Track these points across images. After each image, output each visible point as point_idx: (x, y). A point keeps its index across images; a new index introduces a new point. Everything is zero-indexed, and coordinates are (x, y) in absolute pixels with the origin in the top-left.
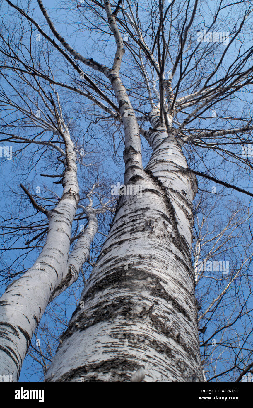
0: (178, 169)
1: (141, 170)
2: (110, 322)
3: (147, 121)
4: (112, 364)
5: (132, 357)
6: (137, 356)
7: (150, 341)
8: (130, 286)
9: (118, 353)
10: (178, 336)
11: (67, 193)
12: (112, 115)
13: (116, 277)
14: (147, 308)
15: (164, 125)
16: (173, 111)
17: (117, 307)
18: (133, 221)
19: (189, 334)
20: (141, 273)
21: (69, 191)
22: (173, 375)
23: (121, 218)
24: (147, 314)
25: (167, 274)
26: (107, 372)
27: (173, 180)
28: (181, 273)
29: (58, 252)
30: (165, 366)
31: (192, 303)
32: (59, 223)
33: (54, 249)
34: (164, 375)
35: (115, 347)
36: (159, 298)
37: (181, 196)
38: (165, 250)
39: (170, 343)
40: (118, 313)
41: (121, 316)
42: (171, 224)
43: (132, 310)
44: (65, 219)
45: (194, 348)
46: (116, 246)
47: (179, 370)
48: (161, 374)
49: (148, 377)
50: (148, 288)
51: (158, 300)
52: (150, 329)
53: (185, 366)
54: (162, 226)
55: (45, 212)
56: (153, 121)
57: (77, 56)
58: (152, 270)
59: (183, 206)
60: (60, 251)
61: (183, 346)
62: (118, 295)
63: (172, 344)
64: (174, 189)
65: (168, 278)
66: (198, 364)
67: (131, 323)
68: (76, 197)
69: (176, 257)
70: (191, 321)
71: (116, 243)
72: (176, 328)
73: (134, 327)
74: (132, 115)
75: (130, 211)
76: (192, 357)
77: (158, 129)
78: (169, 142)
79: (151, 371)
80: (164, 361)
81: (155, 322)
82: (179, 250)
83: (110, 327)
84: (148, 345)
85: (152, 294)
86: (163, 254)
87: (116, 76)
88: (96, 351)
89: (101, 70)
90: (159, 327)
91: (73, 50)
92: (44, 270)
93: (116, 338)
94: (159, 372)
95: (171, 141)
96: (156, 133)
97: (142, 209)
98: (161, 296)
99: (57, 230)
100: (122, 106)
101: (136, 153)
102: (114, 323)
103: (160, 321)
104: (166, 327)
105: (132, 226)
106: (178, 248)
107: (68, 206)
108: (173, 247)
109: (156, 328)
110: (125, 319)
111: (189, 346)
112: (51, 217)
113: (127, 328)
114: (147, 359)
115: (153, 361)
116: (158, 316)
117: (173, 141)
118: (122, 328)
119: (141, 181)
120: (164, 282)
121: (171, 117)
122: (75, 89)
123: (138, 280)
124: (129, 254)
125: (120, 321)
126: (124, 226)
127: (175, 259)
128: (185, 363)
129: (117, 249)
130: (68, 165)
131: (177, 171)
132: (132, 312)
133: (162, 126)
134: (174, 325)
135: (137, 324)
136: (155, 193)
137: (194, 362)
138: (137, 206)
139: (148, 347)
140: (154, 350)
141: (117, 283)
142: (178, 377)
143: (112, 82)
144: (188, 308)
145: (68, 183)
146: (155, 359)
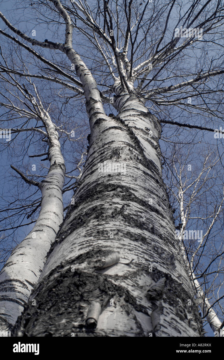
0: (140, 113)
1: (103, 115)
2: (84, 226)
3: (113, 93)
4: (87, 255)
5: (106, 247)
6: (112, 245)
7: (124, 233)
8: (101, 198)
9: (93, 246)
10: (152, 228)
11: (53, 165)
12: (80, 93)
13: (88, 195)
14: (118, 210)
15: (126, 90)
16: (132, 78)
17: (91, 215)
18: (101, 154)
19: (164, 228)
20: (110, 186)
21: (55, 162)
22: (150, 256)
23: (91, 155)
24: (119, 214)
25: (137, 185)
26: (83, 262)
27: (136, 121)
28: (151, 184)
29: (53, 214)
30: (141, 250)
31: (165, 206)
32: (50, 190)
33: (48, 212)
34: (140, 257)
35: (89, 243)
36: (130, 202)
37: (144, 131)
38: (132, 168)
39: (145, 233)
40: (91, 218)
41: (94, 220)
42: (137, 150)
43: (104, 213)
44: (55, 186)
45: (170, 238)
46: (89, 176)
47: (156, 253)
48: (137, 257)
49: (124, 259)
50: (118, 196)
51: (129, 203)
52: (123, 225)
53: (162, 251)
54: (128, 152)
55: (37, 185)
56: (117, 90)
57: (34, 42)
58: (122, 183)
59: (147, 139)
60: (55, 213)
61: (159, 236)
62: (91, 207)
63: (147, 234)
64: (137, 127)
65: (138, 187)
66: (177, 250)
67: (104, 222)
68: (62, 166)
69: (144, 172)
70: (165, 218)
71: (88, 175)
72: (150, 223)
73: (107, 225)
74: (88, 74)
75: (98, 148)
76: (169, 244)
77: (121, 94)
78: (131, 100)
79: (126, 254)
80: (139, 247)
81: (128, 219)
82: (147, 168)
83: (84, 230)
84: (122, 236)
85: (123, 200)
86: (132, 171)
87: (69, 48)
88: (72, 251)
89: (56, 47)
90: (132, 222)
91: (29, 38)
92: (42, 231)
93: (91, 236)
94: (135, 255)
95: (133, 99)
96: (120, 98)
97: (108, 143)
98: (132, 200)
99: (49, 196)
100: (78, 69)
101: (96, 102)
102: (88, 226)
103: (132, 218)
104: (139, 222)
105: (101, 158)
106: (146, 167)
107: (55, 175)
108: (140, 166)
109: (129, 223)
110: (98, 221)
111: (165, 236)
112: (42, 187)
113: (101, 227)
114: (121, 246)
115: (129, 248)
116: (131, 214)
117: (135, 99)
118: (96, 228)
119: (104, 123)
120: (133, 190)
121: (131, 83)
122: (43, 77)
123: (108, 191)
124: (99, 177)
125: (93, 224)
126: (95, 160)
127: (143, 174)
128: (162, 248)
129: (90, 178)
130: (51, 143)
131: (138, 115)
132: (104, 215)
133: (124, 92)
134: (148, 221)
135: (110, 222)
136: (118, 129)
137: (173, 248)
138: (103, 142)
139: (122, 238)
140: (129, 239)
141: (89, 199)
142: (156, 259)
143: (67, 54)
144: (162, 209)
145: (53, 157)
146: (130, 246)
